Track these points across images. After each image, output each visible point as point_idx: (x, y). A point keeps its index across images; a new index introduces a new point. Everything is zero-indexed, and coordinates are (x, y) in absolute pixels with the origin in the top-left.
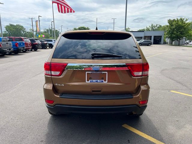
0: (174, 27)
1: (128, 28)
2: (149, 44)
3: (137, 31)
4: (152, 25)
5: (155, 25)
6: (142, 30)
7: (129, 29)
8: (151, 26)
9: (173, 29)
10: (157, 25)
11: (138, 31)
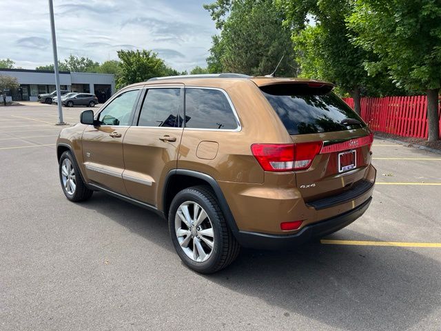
0: (134, 67)
1: (8, 61)
2: (91, 102)
3: (35, 69)
4: (72, 58)
5: (80, 60)
6: (47, 68)
7: (12, 62)
8: (69, 60)
9: (133, 72)
10: (84, 59)
11: (38, 71)
